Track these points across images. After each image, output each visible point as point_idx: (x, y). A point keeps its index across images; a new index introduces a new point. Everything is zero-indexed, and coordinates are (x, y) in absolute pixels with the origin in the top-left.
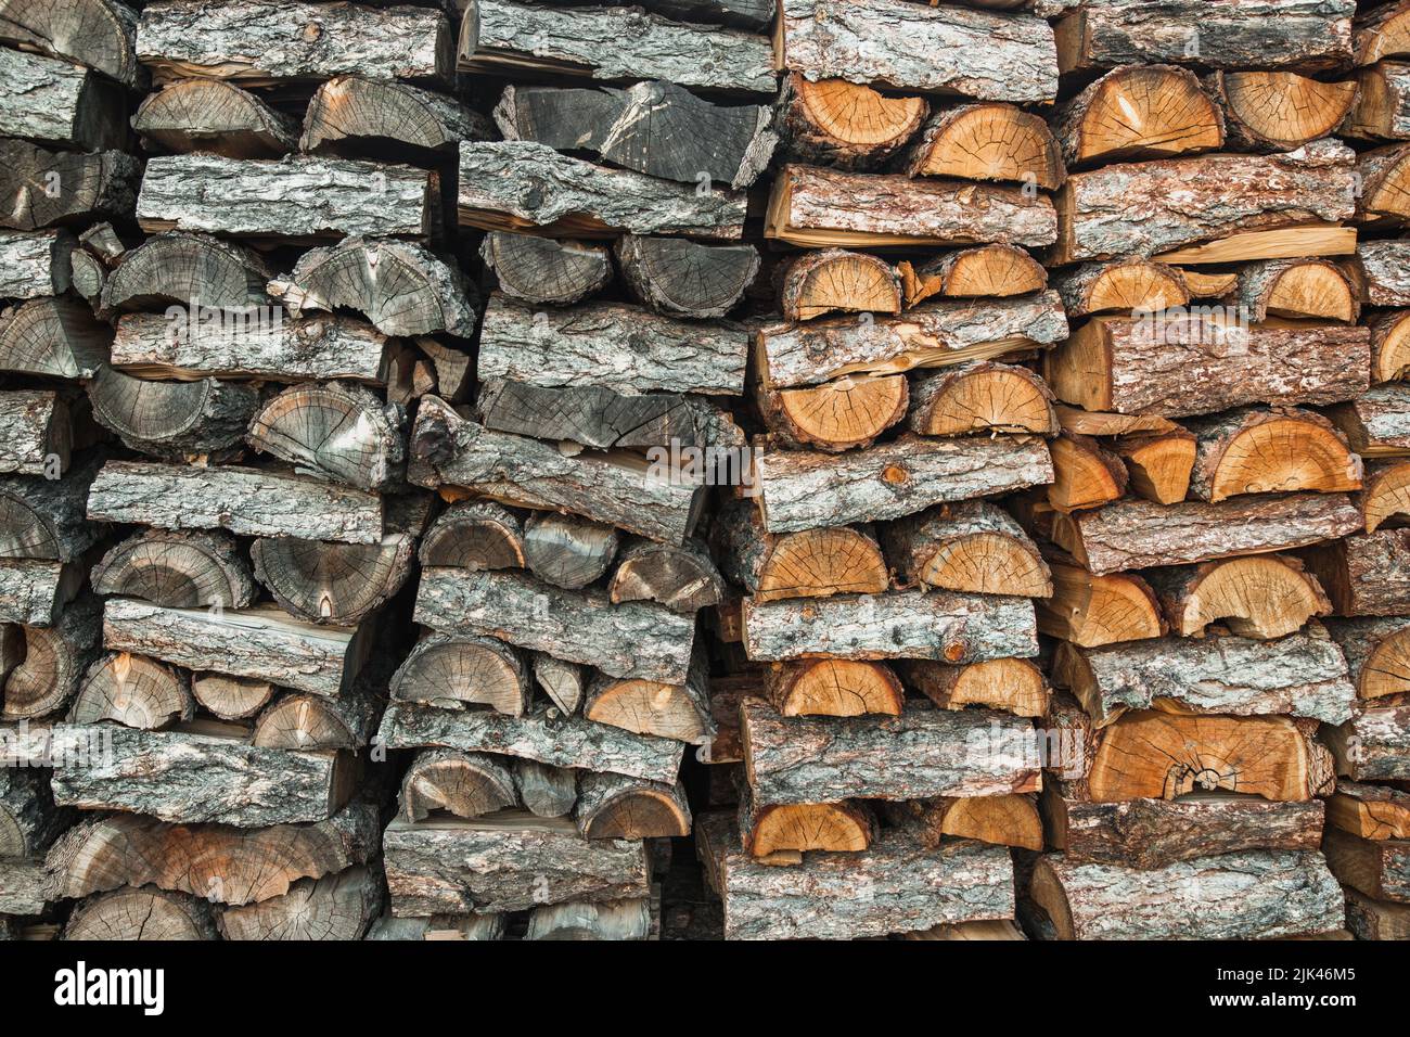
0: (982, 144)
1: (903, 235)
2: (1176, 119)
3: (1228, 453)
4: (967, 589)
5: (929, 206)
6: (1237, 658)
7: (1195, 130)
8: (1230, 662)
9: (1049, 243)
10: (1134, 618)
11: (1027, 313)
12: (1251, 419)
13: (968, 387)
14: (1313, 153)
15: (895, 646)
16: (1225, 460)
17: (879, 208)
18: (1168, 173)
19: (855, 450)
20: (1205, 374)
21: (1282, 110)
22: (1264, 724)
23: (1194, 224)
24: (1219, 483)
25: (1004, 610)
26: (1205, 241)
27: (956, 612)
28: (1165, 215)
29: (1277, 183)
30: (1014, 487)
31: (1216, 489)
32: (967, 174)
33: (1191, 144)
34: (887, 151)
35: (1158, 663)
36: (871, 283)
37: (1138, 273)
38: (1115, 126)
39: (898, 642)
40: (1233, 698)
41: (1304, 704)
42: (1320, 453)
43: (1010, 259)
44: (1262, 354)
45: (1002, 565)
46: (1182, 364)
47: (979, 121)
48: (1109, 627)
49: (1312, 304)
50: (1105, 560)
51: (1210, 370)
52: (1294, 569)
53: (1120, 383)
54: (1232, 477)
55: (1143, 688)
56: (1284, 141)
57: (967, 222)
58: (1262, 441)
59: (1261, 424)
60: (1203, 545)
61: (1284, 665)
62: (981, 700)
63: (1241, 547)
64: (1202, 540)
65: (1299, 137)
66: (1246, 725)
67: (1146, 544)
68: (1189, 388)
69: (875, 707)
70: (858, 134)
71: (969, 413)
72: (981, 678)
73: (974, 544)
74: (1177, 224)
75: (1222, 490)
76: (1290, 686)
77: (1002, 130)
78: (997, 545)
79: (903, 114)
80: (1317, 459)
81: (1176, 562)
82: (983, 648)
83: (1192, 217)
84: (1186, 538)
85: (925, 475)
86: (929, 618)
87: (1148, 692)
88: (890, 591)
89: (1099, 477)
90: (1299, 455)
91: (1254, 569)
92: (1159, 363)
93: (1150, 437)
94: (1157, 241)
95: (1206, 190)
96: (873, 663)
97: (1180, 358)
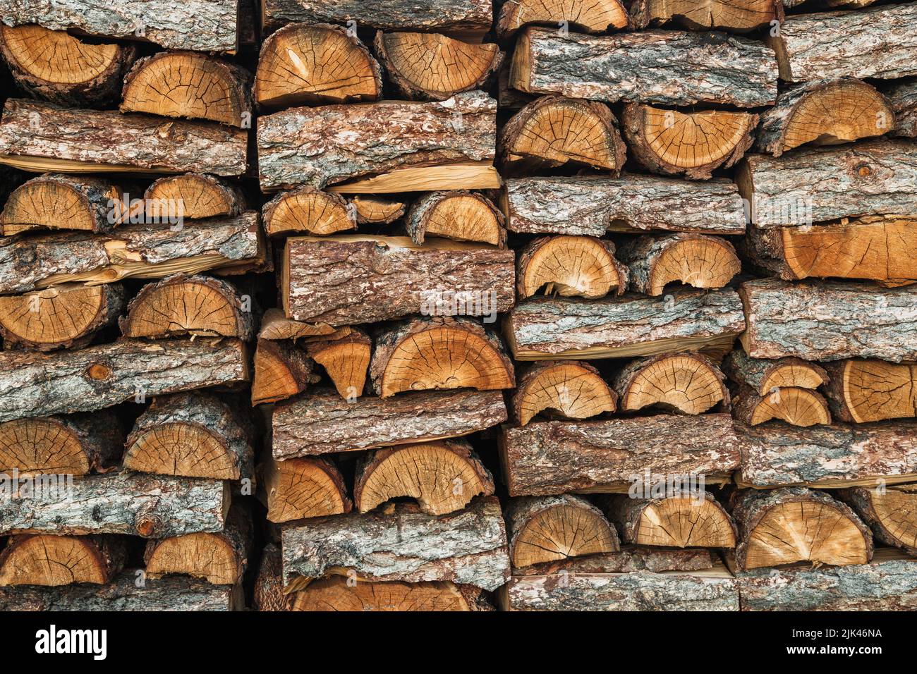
0: (172, 87)
1: (104, 163)
2: (338, 71)
3: (395, 355)
4: (160, 472)
5: (129, 138)
6: (412, 532)
7: (355, 80)
8: (404, 535)
9: (239, 173)
10: (320, 497)
11: (223, 232)
12: (414, 327)
13: (163, 296)
14: (461, 102)
15: (95, 523)
16: (392, 362)
17: (82, 139)
18: (337, 116)
19: (59, 351)
20: (371, 288)
21: (434, 65)
22: (433, 590)
23: (361, 160)
24: (387, 382)
25: (196, 490)
26: (373, 174)
27: (152, 493)
28: (334, 152)
29: (429, 127)
30: (208, 383)
31: (385, 387)
32: (161, 111)
33: (351, 91)
34: (86, 90)
35: (338, 537)
36: (69, 205)
37: (312, 200)
38: (285, 73)
39: (98, 519)
40: (402, 567)
41: (464, 572)
42: (475, 356)
43: (200, 187)
44: (421, 272)
45: (191, 451)
46: (350, 279)
47: (168, 66)
48: (297, 505)
49: (464, 230)
50: (285, 447)
51: (375, 285)
52: (461, 456)
53: (296, 294)
54: (400, 376)
55: (316, 559)
56: (437, 92)
57: (162, 153)
58: (424, 346)
59: (423, 331)
60: (373, 434)
61: (451, 538)
62: (176, 570)
63: (405, 436)
64: (373, 430)
65: (449, 89)
66: (417, 591)
67: (324, 433)
68: (355, 300)
69: (81, 577)
70: (58, 75)
71: (165, 318)
72: (176, 551)
73: (166, 433)
74: (345, 159)
75: (390, 387)
76: (453, 557)
77: (189, 75)
78: (187, 434)
79: (100, 59)
80: (473, 362)
81: (349, 449)
82: (175, 524)
83: (358, 154)
84: (359, 428)
85: (125, 372)
86: (128, 498)
87: (320, 562)
88: (92, 474)
89: (280, 375)
90: (457, 358)
91: (426, 455)
92: (329, 278)
93: (329, 341)
94: (327, 173)
95: (368, 131)
96: (80, 538)
97: (348, 274)
